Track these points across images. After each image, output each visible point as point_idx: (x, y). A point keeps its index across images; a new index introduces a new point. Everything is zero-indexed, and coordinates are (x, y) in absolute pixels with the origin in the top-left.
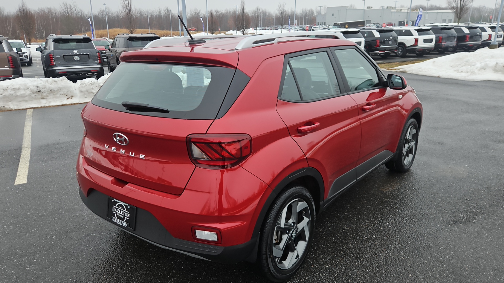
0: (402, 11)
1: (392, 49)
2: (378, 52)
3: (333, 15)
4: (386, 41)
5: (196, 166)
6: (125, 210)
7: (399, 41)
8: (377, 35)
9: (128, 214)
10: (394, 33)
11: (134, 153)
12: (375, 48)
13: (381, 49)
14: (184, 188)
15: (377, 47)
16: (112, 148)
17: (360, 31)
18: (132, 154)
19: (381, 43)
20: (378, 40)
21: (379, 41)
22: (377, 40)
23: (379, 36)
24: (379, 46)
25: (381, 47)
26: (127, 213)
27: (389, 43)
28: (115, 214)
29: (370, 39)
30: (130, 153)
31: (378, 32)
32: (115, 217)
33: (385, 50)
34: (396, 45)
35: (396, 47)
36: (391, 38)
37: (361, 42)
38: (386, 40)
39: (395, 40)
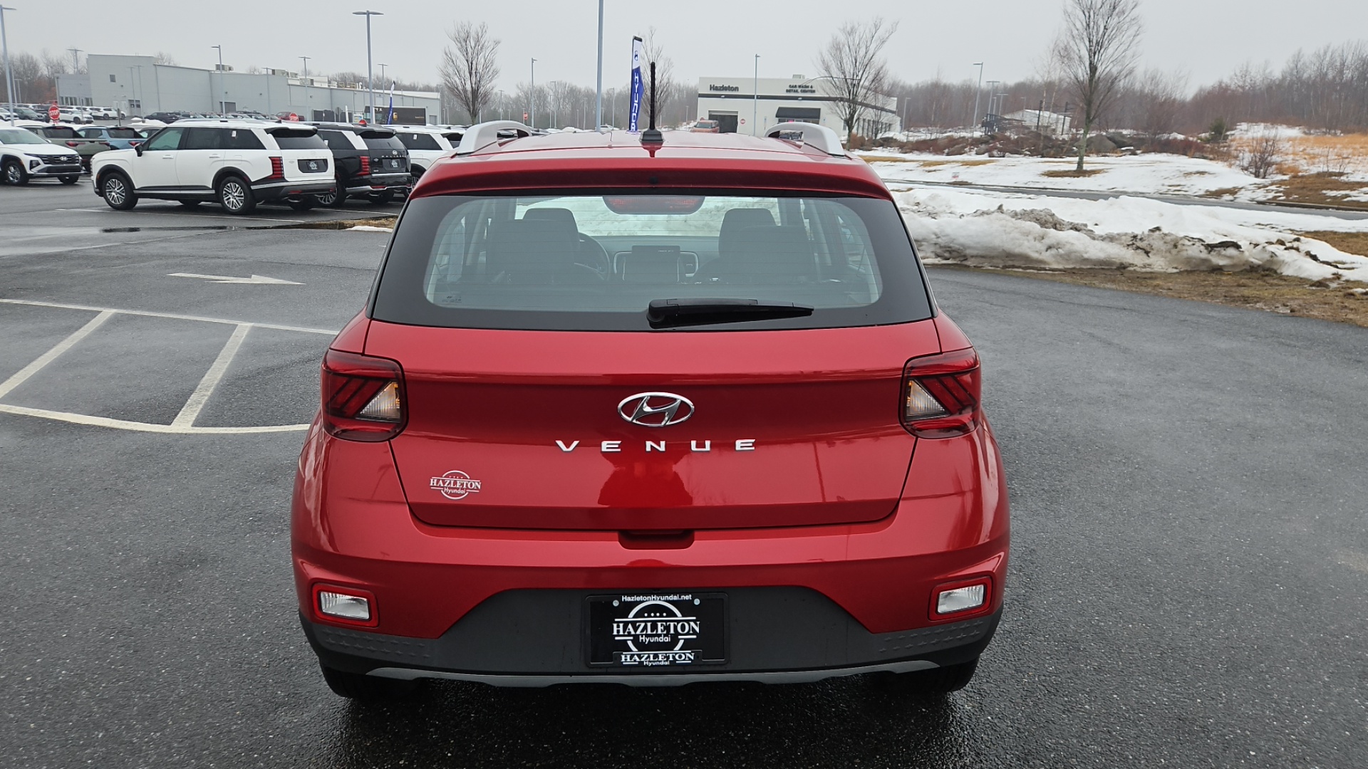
0: (315, 84)
1: (401, 180)
2: (369, 187)
3: (113, 79)
4: (383, 160)
5: (917, 437)
6: (676, 616)
7: (412, 162)
8: (359, 144)
9: (692, 624)
10: (396, 142)
11: (708, 443)
12: (357, 178)
13: (375, 181)
14: (898, 497)
15: (362, 175)
16: (601, 446)
17: (316, 130)
18: (702, 445)
19: (372, 164)
20: (364, 157)
21: (367, 160)
22: (361, 157)
23: (366, 148)
24: (371, 174)
25: (374, 175)
26: (688, 621)
27: (391, 166)
28: (630, 643)
29: (344, 153)
30: (693, 443)
31: (359, 137)
32: (631, 651)
33: (383, 184)
34: (407, 171)
35: (408, 176)
36: (395, 153)
37: (325, 161)
38: (383, 158)
39: (403, 160)
